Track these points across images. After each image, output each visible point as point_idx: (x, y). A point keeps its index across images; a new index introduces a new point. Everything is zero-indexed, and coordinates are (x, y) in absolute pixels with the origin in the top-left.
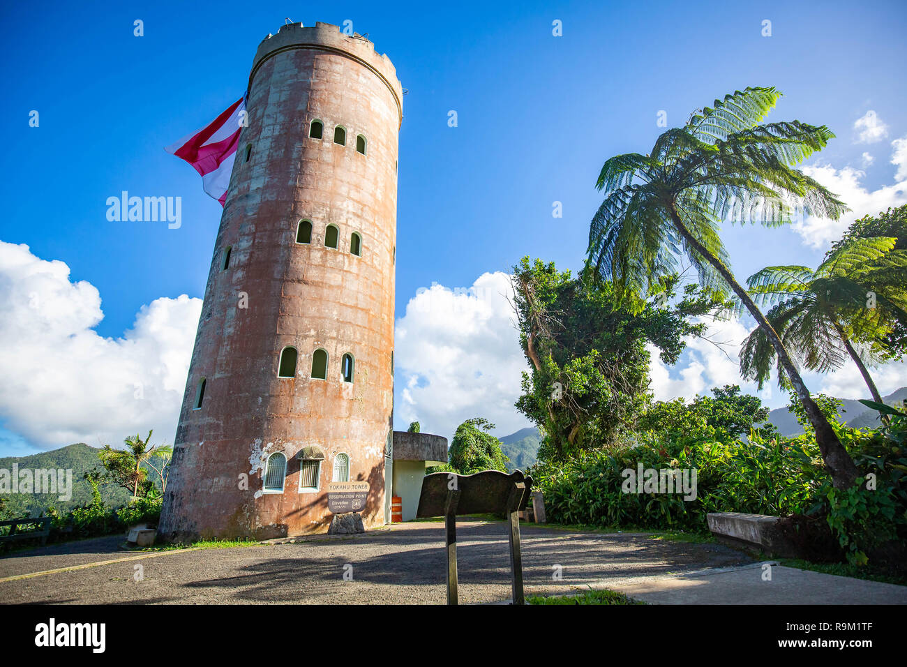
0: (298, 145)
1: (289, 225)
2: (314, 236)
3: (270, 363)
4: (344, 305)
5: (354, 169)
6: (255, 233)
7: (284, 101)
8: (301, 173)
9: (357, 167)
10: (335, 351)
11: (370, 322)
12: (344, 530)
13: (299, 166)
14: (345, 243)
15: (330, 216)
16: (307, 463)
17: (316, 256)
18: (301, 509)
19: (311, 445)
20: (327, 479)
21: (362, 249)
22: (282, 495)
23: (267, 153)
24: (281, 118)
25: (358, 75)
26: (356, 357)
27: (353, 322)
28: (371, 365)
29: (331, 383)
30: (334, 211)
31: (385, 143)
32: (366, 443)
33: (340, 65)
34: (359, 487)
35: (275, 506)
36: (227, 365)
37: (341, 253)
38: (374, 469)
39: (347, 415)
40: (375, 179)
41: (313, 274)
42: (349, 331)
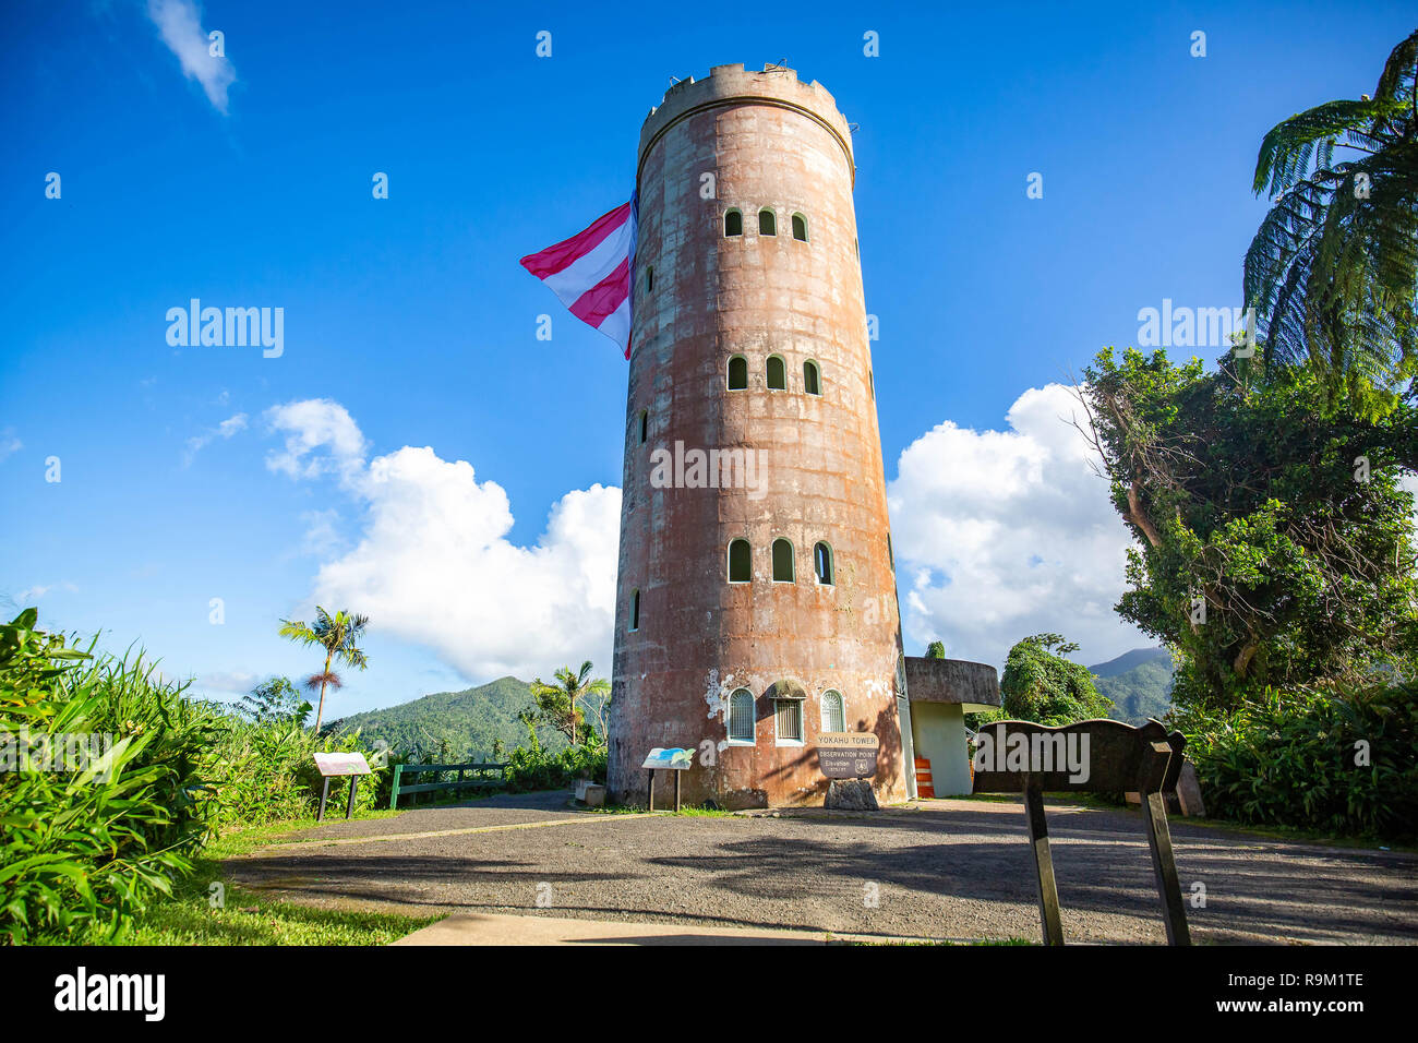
0: (712, 252)
1: (716, 367)
2: (750, 377)
3: (716, 564)
4: (806, 471)
5: (793, 266)
6: (673, 387)
7: (686, 195)
8: (721, 290)
9: (798, 262)
10: (802, 540)
11: (847, 491)
12: (848, 804)
13: (717, 281)
14: (796, 379)
15: (769, 343)
16: (783, 703)
17: (758, 404)
18: (783, 769)
19: (786, 678)
20: (814, 728)
21: (822, 384)
22: (754, 748)
23: (673, 273)
24: (684, 220)
25: (780, 125)
26: (834, 546)
27: (823, 494)
28: (858, 558)
29: (802, 587)
30: (774, 334)
31: (834, 216)
32: (864, 674)
33: (753, 117)
34: (863, 740)
35: (747, 763)
36: (662, 569)
37: (792, 395)
38: (881, 715)
39: (832, 632)
40: (828, 274)
41: (756, 432)
42: (818, 508)
